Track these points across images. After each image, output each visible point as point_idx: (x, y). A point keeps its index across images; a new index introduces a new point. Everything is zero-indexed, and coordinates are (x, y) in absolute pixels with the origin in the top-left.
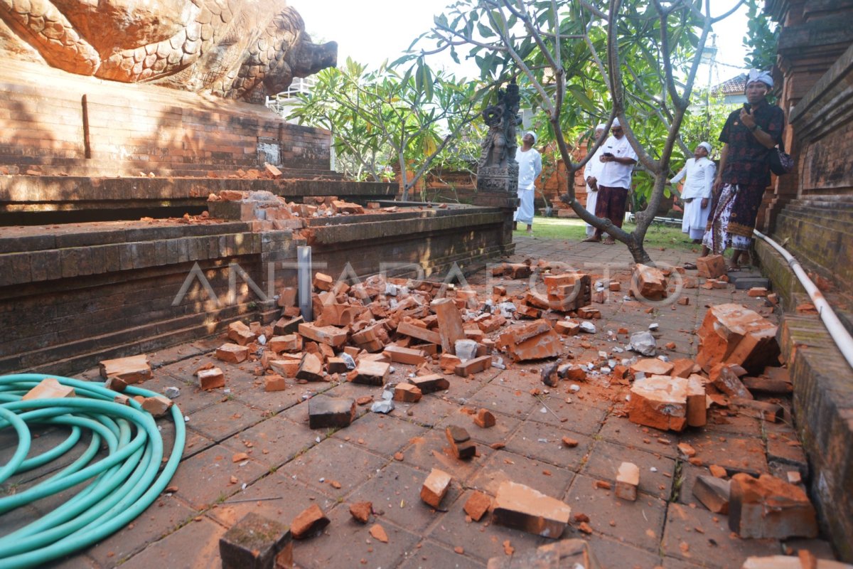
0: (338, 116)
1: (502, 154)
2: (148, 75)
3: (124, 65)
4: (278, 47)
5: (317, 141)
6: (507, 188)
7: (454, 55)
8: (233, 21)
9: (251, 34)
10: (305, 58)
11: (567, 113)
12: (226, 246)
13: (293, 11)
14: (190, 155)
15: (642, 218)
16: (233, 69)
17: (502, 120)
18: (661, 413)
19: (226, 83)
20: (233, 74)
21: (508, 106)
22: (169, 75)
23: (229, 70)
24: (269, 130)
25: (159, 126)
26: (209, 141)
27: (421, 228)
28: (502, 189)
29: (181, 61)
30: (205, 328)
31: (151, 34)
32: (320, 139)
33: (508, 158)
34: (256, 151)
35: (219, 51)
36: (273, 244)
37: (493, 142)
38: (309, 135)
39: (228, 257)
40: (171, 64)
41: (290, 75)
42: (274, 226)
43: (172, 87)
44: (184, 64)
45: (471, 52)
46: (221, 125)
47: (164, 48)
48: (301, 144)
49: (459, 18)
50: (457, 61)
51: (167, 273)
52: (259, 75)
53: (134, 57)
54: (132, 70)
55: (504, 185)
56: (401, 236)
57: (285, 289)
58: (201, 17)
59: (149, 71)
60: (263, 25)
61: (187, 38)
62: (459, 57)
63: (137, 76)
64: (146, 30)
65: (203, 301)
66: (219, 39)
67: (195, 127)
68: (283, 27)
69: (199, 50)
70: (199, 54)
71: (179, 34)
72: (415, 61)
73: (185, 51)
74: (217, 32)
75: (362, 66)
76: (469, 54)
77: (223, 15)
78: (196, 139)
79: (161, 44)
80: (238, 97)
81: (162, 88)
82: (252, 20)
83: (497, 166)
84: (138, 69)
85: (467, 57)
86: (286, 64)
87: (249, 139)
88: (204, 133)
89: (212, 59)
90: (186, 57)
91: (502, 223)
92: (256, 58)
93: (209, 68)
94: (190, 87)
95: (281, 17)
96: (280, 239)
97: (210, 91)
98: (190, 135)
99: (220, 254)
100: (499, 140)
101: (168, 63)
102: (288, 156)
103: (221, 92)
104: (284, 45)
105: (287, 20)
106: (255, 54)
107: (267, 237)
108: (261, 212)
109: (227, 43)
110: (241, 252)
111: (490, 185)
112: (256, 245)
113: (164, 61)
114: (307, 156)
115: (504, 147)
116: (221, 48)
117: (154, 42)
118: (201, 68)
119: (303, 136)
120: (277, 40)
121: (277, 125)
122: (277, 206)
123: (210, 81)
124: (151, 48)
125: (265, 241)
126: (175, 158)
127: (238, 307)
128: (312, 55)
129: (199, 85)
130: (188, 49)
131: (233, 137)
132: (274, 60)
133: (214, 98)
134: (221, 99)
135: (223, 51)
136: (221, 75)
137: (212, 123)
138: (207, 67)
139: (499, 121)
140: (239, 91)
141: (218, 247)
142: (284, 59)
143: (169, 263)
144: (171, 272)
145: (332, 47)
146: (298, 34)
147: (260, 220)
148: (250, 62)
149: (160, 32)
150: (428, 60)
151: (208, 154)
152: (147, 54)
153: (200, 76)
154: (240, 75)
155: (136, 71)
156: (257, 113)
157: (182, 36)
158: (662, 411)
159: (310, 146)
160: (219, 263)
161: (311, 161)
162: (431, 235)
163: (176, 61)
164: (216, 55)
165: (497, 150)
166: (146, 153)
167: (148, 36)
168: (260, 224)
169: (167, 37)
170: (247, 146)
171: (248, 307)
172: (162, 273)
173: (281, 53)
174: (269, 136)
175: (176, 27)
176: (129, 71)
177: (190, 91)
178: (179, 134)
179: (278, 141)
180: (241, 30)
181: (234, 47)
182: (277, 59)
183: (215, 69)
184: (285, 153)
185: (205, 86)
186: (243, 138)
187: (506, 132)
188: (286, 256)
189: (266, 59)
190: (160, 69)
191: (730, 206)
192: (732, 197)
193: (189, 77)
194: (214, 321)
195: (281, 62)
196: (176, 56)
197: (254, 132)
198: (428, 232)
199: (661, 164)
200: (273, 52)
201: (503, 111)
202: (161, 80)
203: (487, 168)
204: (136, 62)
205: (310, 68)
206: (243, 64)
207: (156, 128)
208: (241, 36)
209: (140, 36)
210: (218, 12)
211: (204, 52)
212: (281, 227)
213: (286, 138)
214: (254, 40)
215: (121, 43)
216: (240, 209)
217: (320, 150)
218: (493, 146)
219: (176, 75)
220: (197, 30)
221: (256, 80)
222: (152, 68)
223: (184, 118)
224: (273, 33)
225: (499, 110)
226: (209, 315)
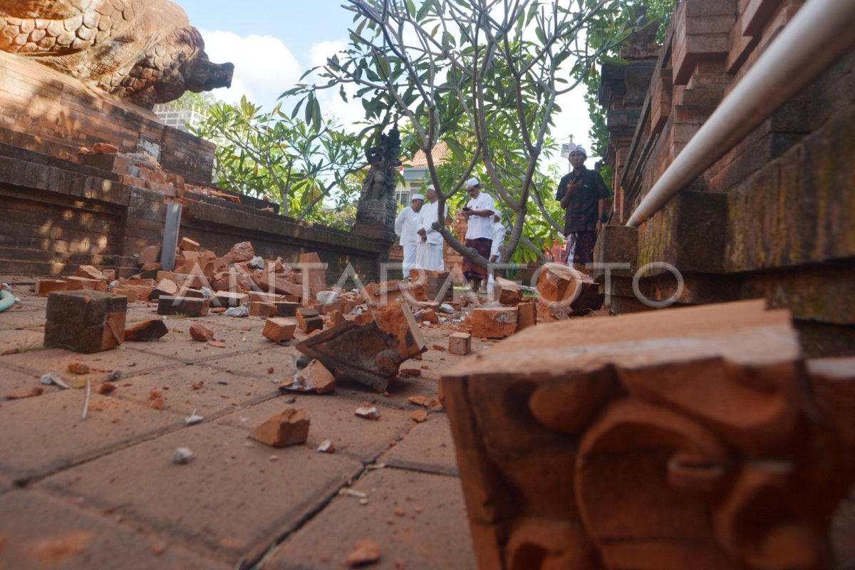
0: (226, 155)
1: (381, 190)
2: (31, 49)
3: (7, 32)
4: (175, 57)
5: (201, 152)
6: (384, 221)
7: (343, 94)
8: (134, 21)
9: (150, 37)
10: (201, 73)
11: (445, 177)
12: (92, 188)
13: (194, 31)
14: (62, 132)
15: (505, 250)
16: (125, 67)
17: (383, 159)
18: (497, 322)
19: (115, 78)
20: (123, 72)
21: (389, 148)
22: (54, 55)
23: (121, 66)
24: (153, 130)
25: (34, 94)
26: (86, 123)
27: (296, 234)
28: (380, 222)
29: (71, 44)
30: (50, 265)
31: (45, 9)
32: (205, 150)
33: (386, 194)
34: (136, 146)
35: (114, 45)
36: (142, 201)
37: (374, 179)
38: (194, 144)
39: (92, 199)
40: (60, 44)
41: (183, 86)
42: (147, 185)
43: (56, 68)
44: (74, 47)
45: (358, 92)
46: (102, 111)
47: (55, 26)
48: (184, 150)
49: (350, 62)
50: (345, 100)
51: (20, 196)
52: (151, 78)
53: (20, 27)
54: (14, 39)
55: (382, 218)
56: (275, 236)
57: (147, 248)
58: (101, 9)
59: (34, 45)
60: (163, 33)
61: (83, 24)
62: (347, 96)
63: (19, 47)
64: (40, 3)
65: (53, 242)
66: (116, 34)
67: (75, 106)
68: (182, 40)
69: (93, 38)
70: (92, 42)
71: (75, 18)
72: (307, 94)
73: (77, 35)
74: (115, 26)
75: (256, 107)
76: (356, 94)
77: (125, 13)
78: (72, 118)
79: (53, 22)
80: (126, 96)
81: (44, 66)
82: (154, 25)
83: (376, 200)
84: (21, 40)
85: (354, 96)
86: (180, 74)
87: (131, 133)
88: (83, 115)
89: (106, 51)
90: (78, 41)
91: (378, 254)
92: (151, 61)
93: (100, 59)
94: (75, 73)
95: (182, 31)
96: (150, 198)
97: (96, 82)
98: (67, 112)
99: (83, 193)
100: (379, 177)
101: (57, 42)
102: (169, 158)
103: (108, 86)
104: (181, 56)
105: (189, 36)
106: (150, 57)
107: (137, 191)
108: (135, 169)
109: (124, 40)
110: (107, 199)
111: (368, 218)
112: (125, 196)
113: (53, 40)
114: (188, 163)
115: (384, 183)
116: (117, 43)
117: (46, 18)
118: (92, 56)
119: (187, 143)
120: (176, 49)
121: (162, 127)
122: (153, 169)
123: (99, 73)
124: (40, 23)
125: (135, 195)
126: (45, 130)
127: (93, 256)
128: (208, 71)
129: (86, 73)
130: (81, 34)
131: (114, 127)
132: (168, 67)
133: (100, 91)
134: (107, 93)
135: (118, 46)
136: (112, 70)
137: (92, 106)
138: (98, 57)
139: (380, 160)
140: (127, 90)
141: (83, 186)
142: (179, 69)
143: (25, 185)
144: (25, 197)
145: (228, 68)
146: (197, 50)
147: (132, 176)
148: (144, 63)
149: (54, 10)
150: (318, 94)
151: (83, 136)
152: (36, 28)
153: (89, 64)
154: (131, 75)
155: (18, 40)
156: (144, 114)
157: (78, 20)
158: (498, 320)
159: (193, 154)
160: (79, 204)
161: (192, 169)
162: (306, 245)
163: (66, 43)
164: (110, 48)
165: (376, 185)
166: (12, 116)
167: (41, 10)
168: (132, 180)
169: (62, 17)
170: (127, 139)
171: (104, 260)
172: (14, 195)
173: (178, 63)
174: (153, 135)
175: (73, 9)
176: (11, 39)
177: (74, 77)
178: (55, 109)
179: (161, 142)
180: (141, 31)
181: (130, 45)
182: (172, 67)
183: (106, 61)
184: (167, 156)
185: (92, 77)
186: (124, 130)
187: (386, 171)
188: (154, 217)
189: (161, 65)
190: (46, 46)
191: (572, 250)
192: (573, 243)
193: (77, 62)
194: (62, 262)
195: (176, 72)
196: (67, 38)
197: (137, 128)
198: (303, 241)
199: (520, 204)
200: (169, 60)
201: (384, 151)
202: (45, 59)
203: (367, 202)
204: (21, 32)
205: (204, 82)
206: (136, 65)
207: (31, 95)
208: (139, 36)
209: (32, 7)
210: (121, 8)
211: (98, 41)
212: (153, 188)
213: (169, 140)
214: (152, 44)
215: (9, 9)
216: (113, 161)
217: (203, 161)
218: (373, 182)
219: (64, 57)
220: (95, 19)
221: (147, 82)
222: (38, 43)
223: (64, 95)
224: (173, 43)
225: (381, 150)
226: (58, 255)
